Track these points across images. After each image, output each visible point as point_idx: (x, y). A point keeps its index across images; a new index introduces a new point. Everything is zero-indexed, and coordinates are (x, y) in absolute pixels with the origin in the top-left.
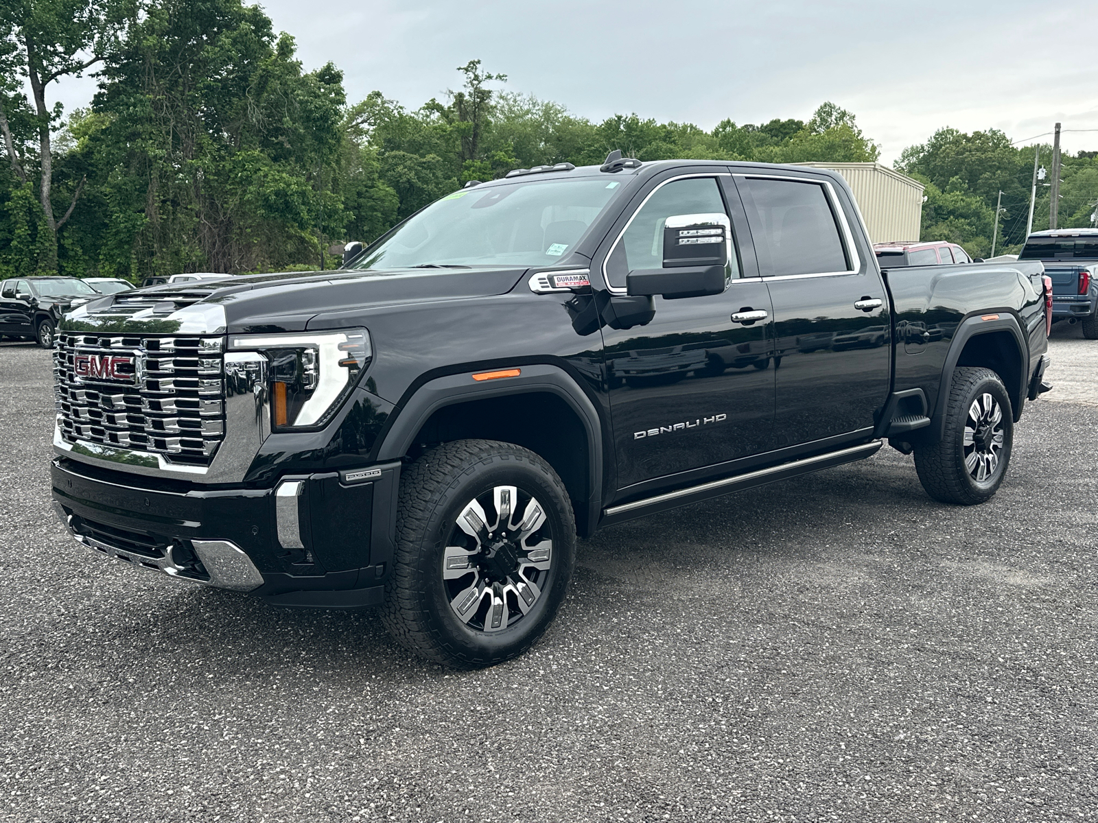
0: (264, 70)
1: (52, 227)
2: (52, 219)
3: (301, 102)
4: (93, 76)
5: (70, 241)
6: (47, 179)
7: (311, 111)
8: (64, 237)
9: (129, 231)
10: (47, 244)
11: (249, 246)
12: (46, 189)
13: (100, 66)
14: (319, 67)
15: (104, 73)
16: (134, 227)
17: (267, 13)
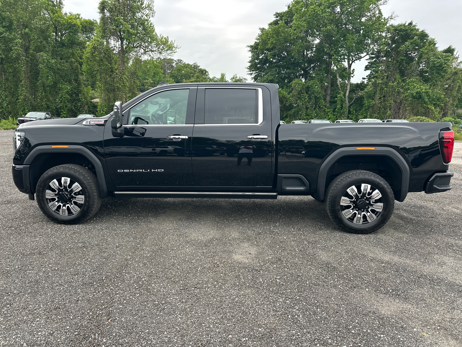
0: (422, 52)
1: (348, 105)
2: (348, 103)
3: (432, 61)
4: (367, 60)
5: (352, 109)
6: (348, 91)
7: (435, 64)
8: (351, 108)
9: (368, 106)
10: (345, 110)
11: (406, 110)
12: (347, 94)
13: (368, 57)
14: (446, 47)
15: (370, 59)
16: (370, 105)
17: (427, 32)
